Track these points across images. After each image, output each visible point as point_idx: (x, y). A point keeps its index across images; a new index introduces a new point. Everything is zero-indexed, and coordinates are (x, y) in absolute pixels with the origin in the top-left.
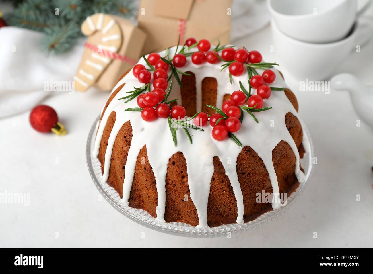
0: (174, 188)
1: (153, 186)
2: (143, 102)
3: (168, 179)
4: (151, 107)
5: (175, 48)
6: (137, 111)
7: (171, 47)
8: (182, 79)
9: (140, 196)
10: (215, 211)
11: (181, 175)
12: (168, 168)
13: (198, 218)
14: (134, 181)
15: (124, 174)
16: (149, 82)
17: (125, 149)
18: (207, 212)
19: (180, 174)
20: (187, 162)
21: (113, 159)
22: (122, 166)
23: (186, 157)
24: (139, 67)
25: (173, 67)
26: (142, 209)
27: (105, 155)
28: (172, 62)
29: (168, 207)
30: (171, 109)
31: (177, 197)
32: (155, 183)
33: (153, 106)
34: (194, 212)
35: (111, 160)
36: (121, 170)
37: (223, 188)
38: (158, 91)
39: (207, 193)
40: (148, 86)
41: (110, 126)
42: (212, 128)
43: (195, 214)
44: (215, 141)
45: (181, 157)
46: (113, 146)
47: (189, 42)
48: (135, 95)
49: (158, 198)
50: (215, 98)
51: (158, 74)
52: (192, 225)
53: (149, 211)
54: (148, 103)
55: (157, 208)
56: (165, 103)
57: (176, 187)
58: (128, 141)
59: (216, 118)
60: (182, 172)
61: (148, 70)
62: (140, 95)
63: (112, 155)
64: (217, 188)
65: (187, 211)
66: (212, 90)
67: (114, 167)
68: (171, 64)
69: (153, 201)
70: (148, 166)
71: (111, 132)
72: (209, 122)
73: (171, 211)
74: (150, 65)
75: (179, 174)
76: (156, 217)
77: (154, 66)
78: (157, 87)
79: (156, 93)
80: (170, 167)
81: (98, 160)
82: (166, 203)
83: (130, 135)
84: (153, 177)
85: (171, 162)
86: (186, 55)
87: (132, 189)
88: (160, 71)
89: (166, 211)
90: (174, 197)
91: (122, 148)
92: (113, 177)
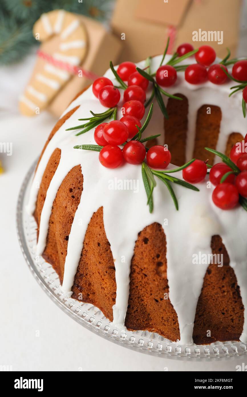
0: (144, 280)
1: (110, 274)
2: (103, 136)
3: (135, 265)
4: (115, 145)
5: (161, 57)
6: (93, 150)
7: (154, 56)
8: (168, 104)
9: (90, 284)
10: (206, 320)
11: (157, 260)
12: (136, 247)
13: (179, 329)
14: (81, 260)
15: (66, 248)
16: (116, 106)
17: (69, 209)
18: (195, 322)
19: (155, 259)
20: (168, 240)
21: (53, 223)
22: (64, 236)
23: (166, 232)
24: (102, 80)
25: (156, 85)
26: (92, 304)
27: (40, 214)
28: (155, 78)
29: (131, 307)
30: (147, 150)
31: (147, 293)
32: (114, 269)
33: (119, 144)
34: (174, 320)
35: (49, 223)
36: (62, 242)
37: (223, 286)
38: (128, 120)
39: (196, 292)
40: (115, 112)
41: (51, 170)
42: (214, 187)
43: (175, 323)
44: (217, 210)
45: (158, 232)
46: (54, 203)
47: (183, 50)
48: (91, 125)
49: (117, 292)
50: (216, 137)
51: (130, 94)
52: (168, 338)
53: (101, 309)
54: (111, 139)
55: (114, 307)
56: (138, 141)
57: (146, 278)
58: (76, 198)
59: (220, 171)
60: (158, 256)
61: (116, 87)
62: (101, 125)
63: (51, 216)
64: (214, 286)
65: (162, 318)
66: (211, 125)
67: (53, 234)
68: (153, 80)
69: (108, 295)
70: (104, 241)
71: (51, 180)
72: (207, 176)
73: (136, 313)
74: (121, 80)
75: (153, 258)
76: (112, 320)
77: (126, 83)
78: (128, 115)
79: (126, 123)
80: (140, 246)
81: (33, 219)
82: (128, 301)
83: (79, 189)
84: (111, 259)
85: (141, 238)
86: (177, 69)
87: (77, 273)
88: (134, 90)
89: (128, 314)
90: (142, 293)
91: (66, 207)
92: (52, 249)
